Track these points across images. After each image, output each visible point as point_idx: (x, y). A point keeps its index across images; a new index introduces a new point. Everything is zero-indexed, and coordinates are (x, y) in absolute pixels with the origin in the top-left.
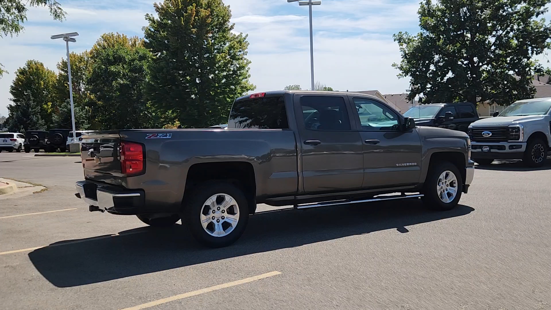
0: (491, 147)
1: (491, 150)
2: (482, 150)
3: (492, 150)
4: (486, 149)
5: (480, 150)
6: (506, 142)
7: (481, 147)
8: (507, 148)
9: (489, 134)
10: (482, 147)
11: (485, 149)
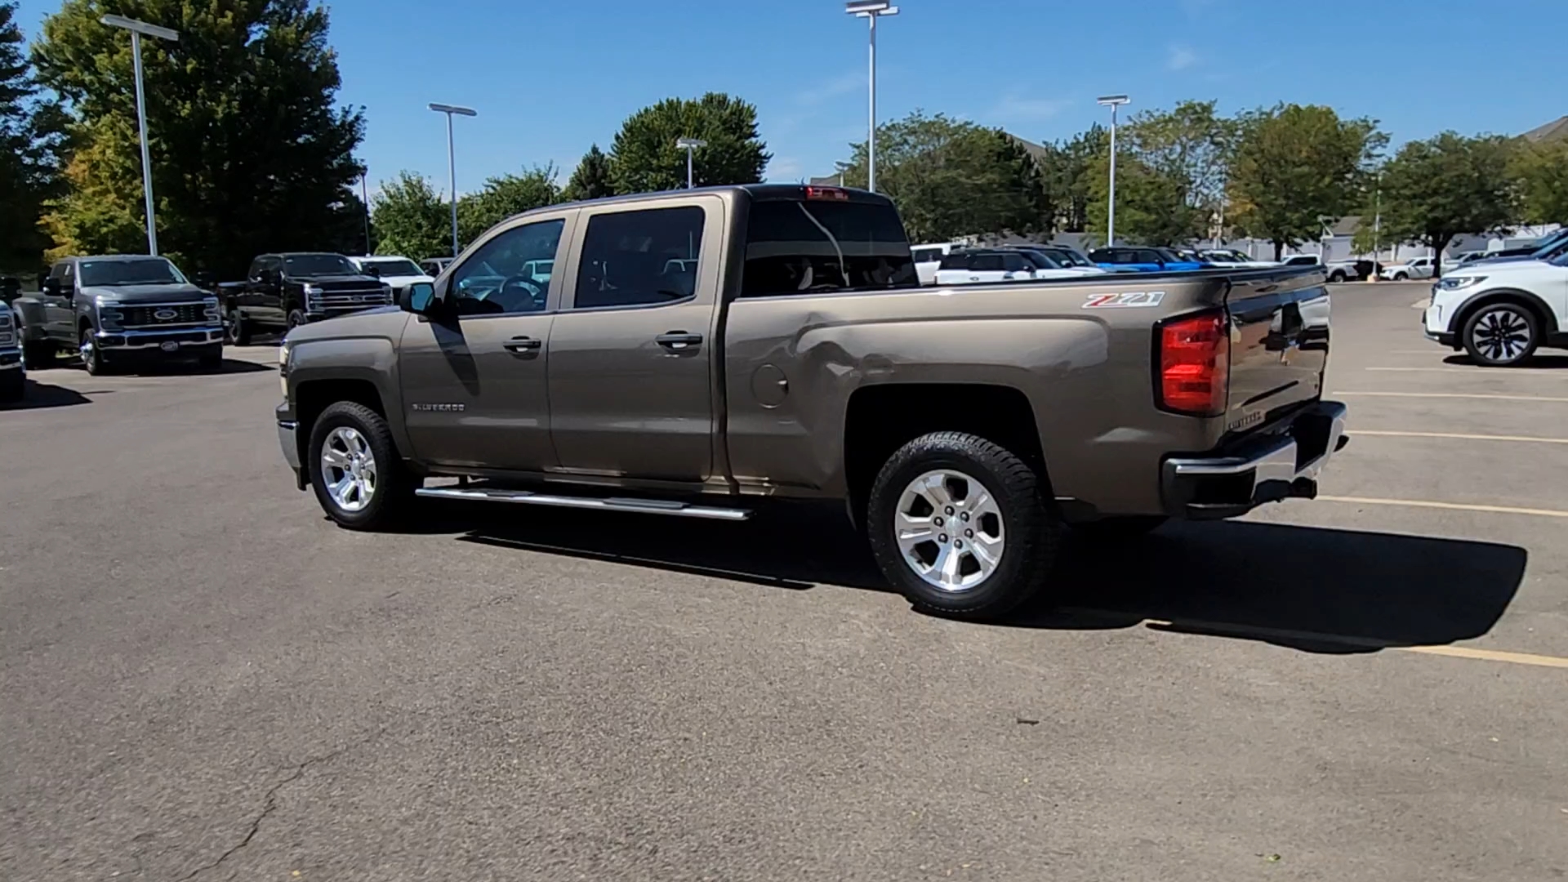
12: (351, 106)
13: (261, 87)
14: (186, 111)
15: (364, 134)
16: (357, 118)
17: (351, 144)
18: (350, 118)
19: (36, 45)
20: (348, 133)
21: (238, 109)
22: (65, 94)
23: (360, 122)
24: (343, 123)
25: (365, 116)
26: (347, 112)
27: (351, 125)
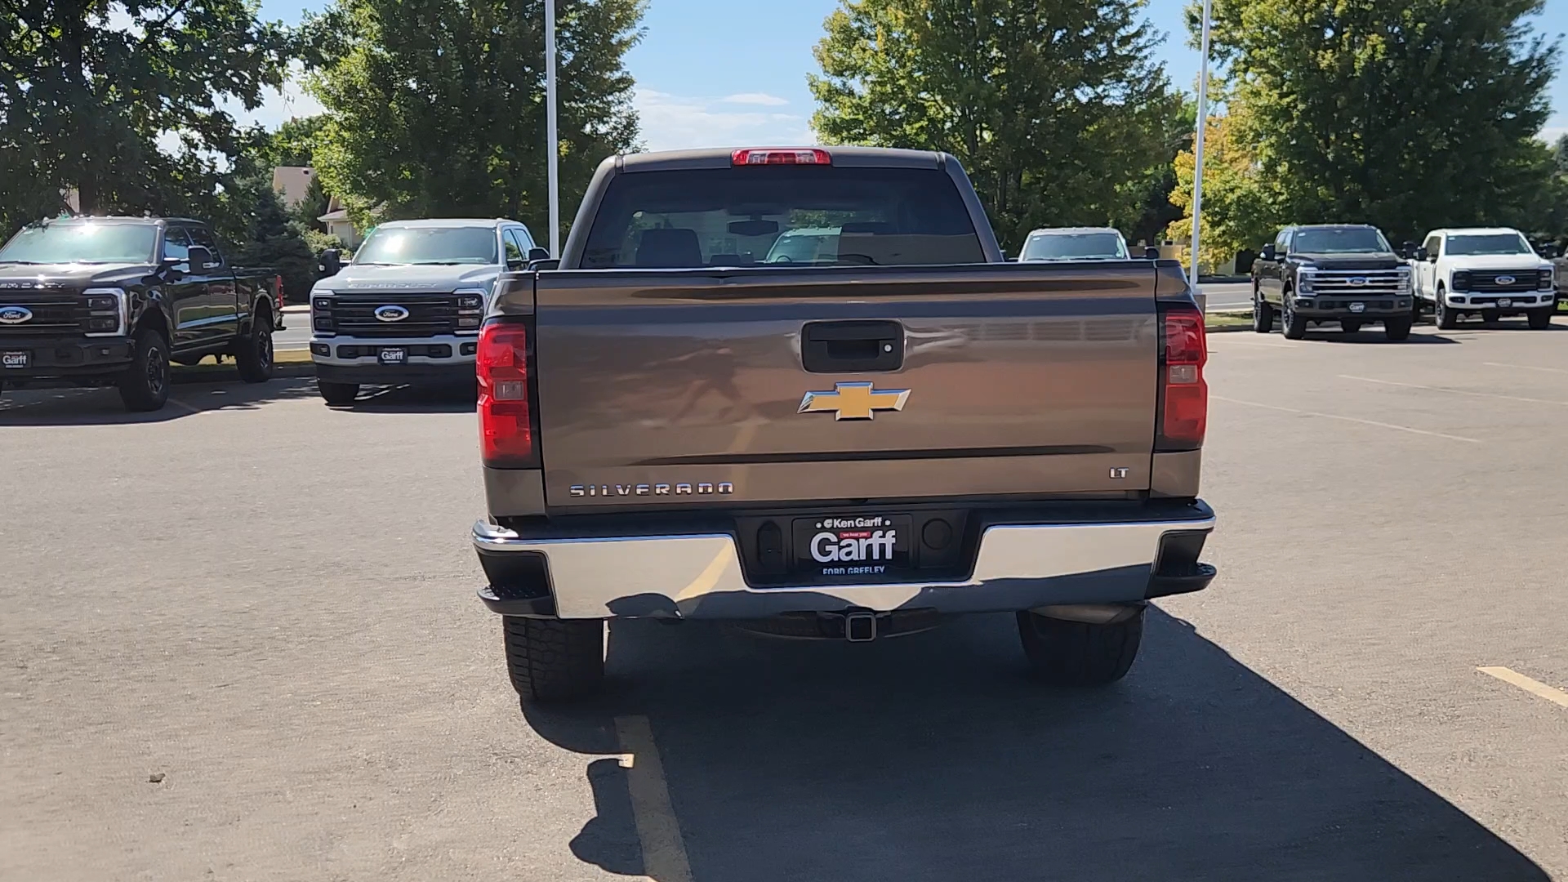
0: (409, 350)
1: (410, 358)
2: (380, 359)
3: (412, 359)
4: (393, 356)
5: (373, 360)
6: (452, 336)
7: (373, 351)
8: (456, 350)
9: (401, 313)
10: (379, 349)
11: (388, 357)
12: (1543, 35)
13: (1416, 25)
14: (1326, 62)
15: (1558, 70)
16: (1551, 51)
17: (1540, 82)
18: (1543, 50)
19: (1191, 8)
20: (1535, 73)
21: (1383, 54)
22: (1215, 55)
23: (1555, 54)
24: (1531, 59)
25: (1561, 47)
26: (1538, 44)
27: (1541, 61)
